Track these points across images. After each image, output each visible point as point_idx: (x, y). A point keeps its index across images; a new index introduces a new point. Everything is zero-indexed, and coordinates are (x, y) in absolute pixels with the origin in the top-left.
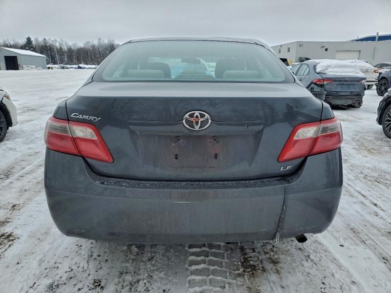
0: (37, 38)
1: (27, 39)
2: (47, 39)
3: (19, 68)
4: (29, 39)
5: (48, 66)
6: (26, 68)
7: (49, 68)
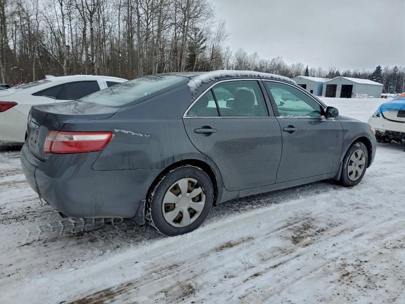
0: (388, 67)
1: (377, 68)
2: (398, 67)
3: (352, 96)
4: (379, 69)
5: (383, 94)
6: (358, 96)
7: (382, 97)
